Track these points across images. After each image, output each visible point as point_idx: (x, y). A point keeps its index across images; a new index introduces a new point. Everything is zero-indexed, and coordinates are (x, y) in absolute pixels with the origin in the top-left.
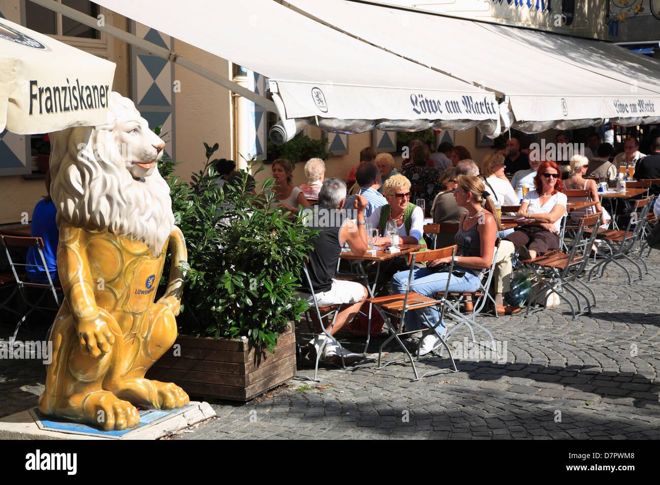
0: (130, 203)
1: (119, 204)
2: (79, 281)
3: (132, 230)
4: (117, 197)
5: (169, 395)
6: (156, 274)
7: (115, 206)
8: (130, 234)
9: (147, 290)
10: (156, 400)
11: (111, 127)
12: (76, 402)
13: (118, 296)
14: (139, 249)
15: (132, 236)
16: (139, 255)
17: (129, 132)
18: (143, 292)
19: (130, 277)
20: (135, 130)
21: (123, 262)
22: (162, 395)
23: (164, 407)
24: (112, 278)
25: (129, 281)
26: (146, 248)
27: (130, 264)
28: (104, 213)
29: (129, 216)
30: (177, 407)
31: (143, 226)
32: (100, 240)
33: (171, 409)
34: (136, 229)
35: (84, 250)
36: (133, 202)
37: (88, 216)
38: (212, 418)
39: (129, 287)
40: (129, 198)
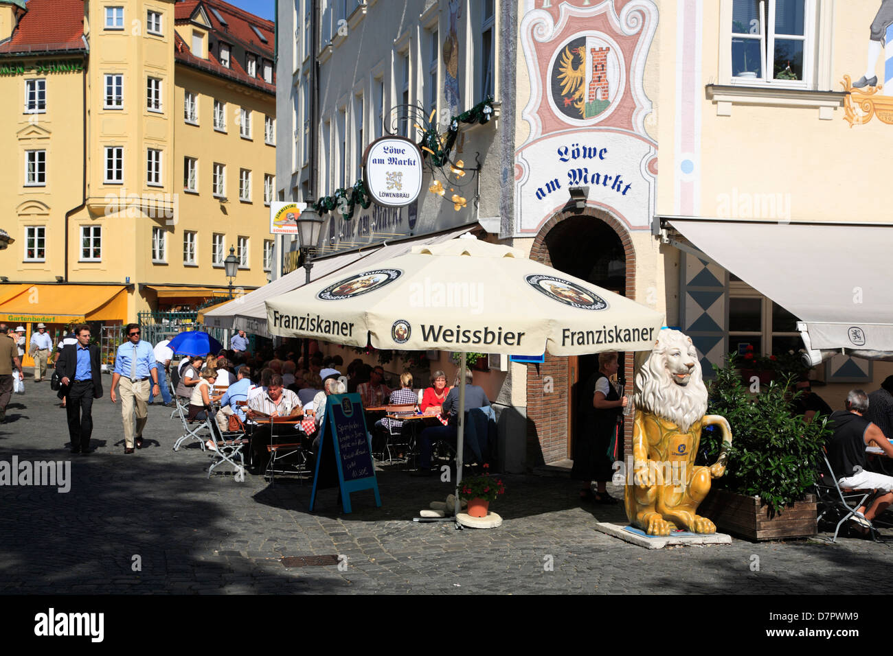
0: (665, 398)
1: (658, 398)
2: (639, 442)
3: (666, 415)
4: (658, 394)
5: (699, 524)
6: (686, 444)
7: (656, 398)
8: (664, 417)
9: (678, 453)
10: (692, 527)
11: (661, 352)
12: (640, 516)
13: (662, 455)
14: (671, 426)
15: (666, 418)
16: (672, 431)
17: (673, 355)
18: (677, 454)
19: (667, 444)
20: (677, 354)
21: (661, 433)
22: (696, 523)
23: (696, 532)
24: (657, 443)
25: (667, 446)
26: (676, 427)
27: (666, 435)
28: (650, 403)
29: (664, 406)
30: (704, 533)
31: (672, 413)
32: (650, 419)
33: (700, 533)
34: (668, 414)
35: (643, 425)
36: (667, 397)
37: (643, 404)
38: (726, 544)
39: (667, 450)
40: (664, 395)
